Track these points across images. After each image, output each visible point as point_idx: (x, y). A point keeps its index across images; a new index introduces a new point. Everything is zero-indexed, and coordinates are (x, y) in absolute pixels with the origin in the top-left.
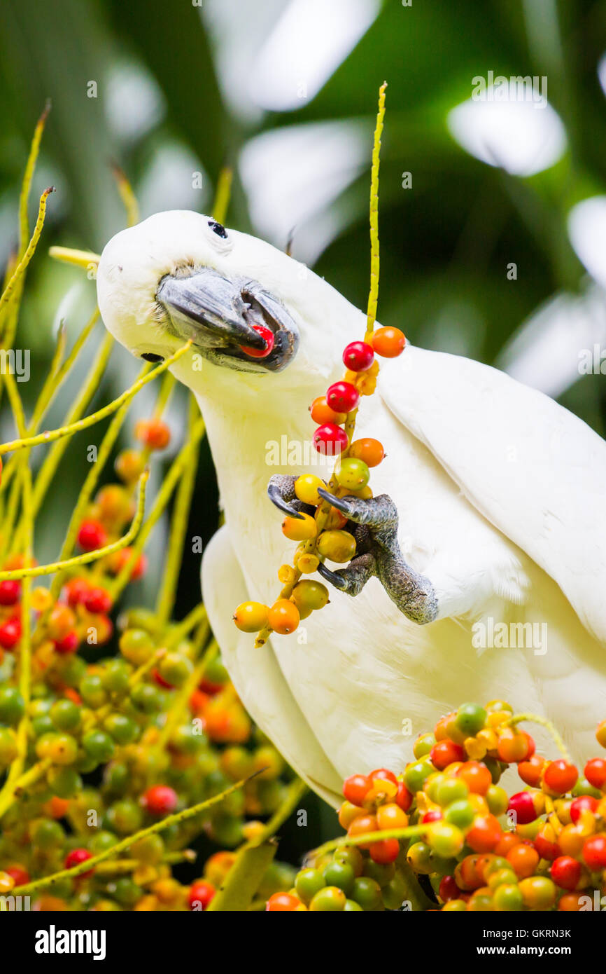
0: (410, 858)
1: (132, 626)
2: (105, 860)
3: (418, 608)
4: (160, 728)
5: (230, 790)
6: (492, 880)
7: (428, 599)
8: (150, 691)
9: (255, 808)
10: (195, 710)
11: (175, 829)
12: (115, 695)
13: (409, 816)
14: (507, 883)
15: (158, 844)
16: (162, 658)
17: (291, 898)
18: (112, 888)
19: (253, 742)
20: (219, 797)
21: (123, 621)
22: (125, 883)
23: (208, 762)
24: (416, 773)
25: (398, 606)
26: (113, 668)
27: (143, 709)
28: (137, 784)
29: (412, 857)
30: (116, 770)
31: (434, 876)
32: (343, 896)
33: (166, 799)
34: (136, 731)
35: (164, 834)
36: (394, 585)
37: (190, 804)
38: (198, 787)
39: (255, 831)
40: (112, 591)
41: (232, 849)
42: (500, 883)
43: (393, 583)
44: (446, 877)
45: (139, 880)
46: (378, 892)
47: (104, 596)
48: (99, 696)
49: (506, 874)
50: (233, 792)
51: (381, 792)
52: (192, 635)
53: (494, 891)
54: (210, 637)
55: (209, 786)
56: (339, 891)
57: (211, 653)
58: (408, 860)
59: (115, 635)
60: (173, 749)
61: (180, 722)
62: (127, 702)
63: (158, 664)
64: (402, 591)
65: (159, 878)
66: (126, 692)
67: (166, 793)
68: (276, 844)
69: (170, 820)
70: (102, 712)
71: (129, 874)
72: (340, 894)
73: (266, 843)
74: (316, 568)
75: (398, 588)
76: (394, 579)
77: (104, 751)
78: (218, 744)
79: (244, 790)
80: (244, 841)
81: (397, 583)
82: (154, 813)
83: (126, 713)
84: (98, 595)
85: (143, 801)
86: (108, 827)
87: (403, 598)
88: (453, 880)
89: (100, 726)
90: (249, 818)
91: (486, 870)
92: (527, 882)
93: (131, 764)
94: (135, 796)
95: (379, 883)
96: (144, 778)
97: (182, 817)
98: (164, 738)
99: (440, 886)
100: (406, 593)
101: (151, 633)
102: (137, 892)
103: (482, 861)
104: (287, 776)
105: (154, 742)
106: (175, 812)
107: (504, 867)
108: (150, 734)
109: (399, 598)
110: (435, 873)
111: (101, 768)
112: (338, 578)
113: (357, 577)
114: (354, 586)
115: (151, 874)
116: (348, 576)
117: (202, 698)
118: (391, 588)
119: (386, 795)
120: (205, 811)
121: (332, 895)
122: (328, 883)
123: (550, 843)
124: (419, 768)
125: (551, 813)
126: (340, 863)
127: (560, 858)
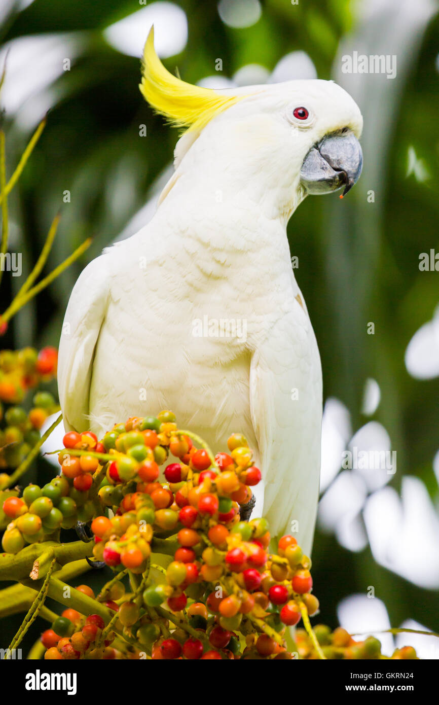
0: (99, 496)
13: (102, 467)
17: (20, 502)
24: (111, 438)
29: (101, 495)
32: (51, 504)
42: (142, 507)
46: (74, 507)
51: (85, 443)
53: (138, 511)
56: (49, 500)
72: (50, 502)
91: (137, 500)
92: (161, 511)
95: (77, 503)
119: (88, 445)
121: (44, 502)
122: (44, 495)
123: (183, 497)
124: (113, 436)
125: (190, 480)
126: (54, 485)
127: (187, 507)
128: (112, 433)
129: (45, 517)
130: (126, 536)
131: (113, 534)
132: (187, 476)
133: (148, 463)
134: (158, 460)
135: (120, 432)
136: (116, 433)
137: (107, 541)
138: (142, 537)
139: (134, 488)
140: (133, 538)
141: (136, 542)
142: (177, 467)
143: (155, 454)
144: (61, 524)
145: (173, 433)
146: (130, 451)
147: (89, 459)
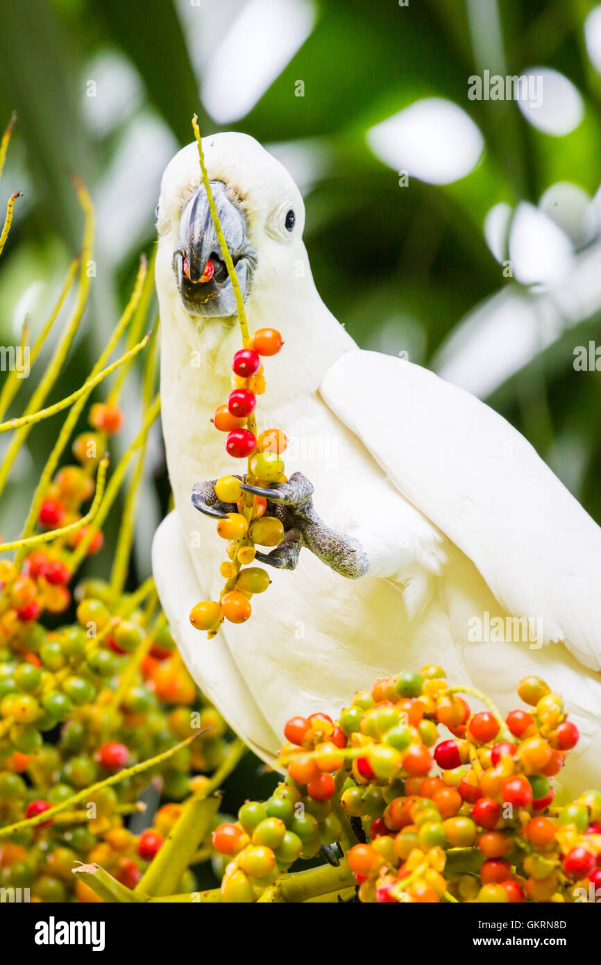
0: (344, 802)
1: (88, 596)
2: (64, 810)
3: (351, 565)
4: (114, 690)
5: (179, 746)
6: (417, 818)
7: (358, 555)
8: (105, 656)
9: (201, 764)
10: (146, 673)
11: (127, 783)
12: (73, 660)
14: (432, 821)
15: (111, 796)
16: (116, 626)
17: (236, 829)
18: (68, 837)
19: (199, 704)
20: (169, 753)
21: (80, 592)
22: (81, 832)
23: (157, 721)
24: (351, 717)
25: (332, 567)
26: (70, 635)
27: (98, 673)
28: (92, 741)
29: (346, 801)
30: (73, 729)
31: (366, 819)
32: (283, 827)
33: (119, 755)
34: (92, 692)
35: (117, 787)
36: (325, 550)
37: (141, 760)
38: (147, 745)
39: (201, 784)
40: (70, 563)
41: (180, 801)
42: (425, 821)
43: (323, 548)
44: (376, 820)
45: (93, 829)
46: (315, 825)
47: (63, 568)
48: (57, 660)
49: (432, 813)
50: (181, 749)
51: (318, 730)
52: (143, 605)
53: (419, 827)
54: (159, 607)
55: (158, 744)
56: (280, 821)
57: (159, 622)
58: (342, 803)
59: (73, 605)
60: (125, 710)
61: (131, 684)
62: (84, 666)
63: (112, 633)
64: (333, 553)
65: (112, 827)
66: (82, 656)
67: (119, 750)
68: (220, 797)
69: (123, 774)
70: (62, 674)
71: (84, 824)
72: (280, 824)
73: (211, 795)
74: (254, 557)
75: (330, 551)
76: (324, 545)
77: (63, 711)
78: (168, 705)
79: (191, 747)
80: (190, 794)
81: (327, 547)
82: (108, 768)
83: (83, 676)
84: (57, 567)
85: (97, 757)
86: (66, 781)
87: (336, 559)
88: (382, 822)
89: (59, 688)
90: (194, 773)
91: (413, 811)
92: (450, 821)
93: (87, 723)
94: (90, 752)
95: (316, 818)
96: (98, 736)
97: (135, 771)
98: (117, 699)
99: (371, 828)
100: (338, 554)
101: (106, 603)
102: (92, 841)
103: (410, 803)
104: (229, 736)
105: (108, 702)
106: (127, 767)
107: (429, 806)
108: (103, 696)
109: (332, 560)
110: (367, 816)
111: (60, 726)
112: (276, 559)
113: (291, 552)
114: (291, 560)
115: (105, 824)
116: (283, 554)
117: (153, 663)
118: (322, 553)
119: (324, 733)
120: (156, 766)
121: (272, 825)
122: (269, 815)
123: (471, 786)
124: (354, 712)
125: (474, 759)
126: (280, 798)
127: (481, 800)
128: (350, 709)
129: (277, 848)
130: (408, 867)
131: (384, 864)
132: (468, 756)
133: (414, 749)
134: (426, 741)
135: (364, 707)
136: (356, 707)
137: (377, 877)
138: (431, 866)
139: (399, 788)
140: (419, 870)
141: (423, 877)
142: (451, 745)
143: (421, 733)
144: (301, 854)
145: (441, 691)
146: (385, 738)
147: (328, 752)
